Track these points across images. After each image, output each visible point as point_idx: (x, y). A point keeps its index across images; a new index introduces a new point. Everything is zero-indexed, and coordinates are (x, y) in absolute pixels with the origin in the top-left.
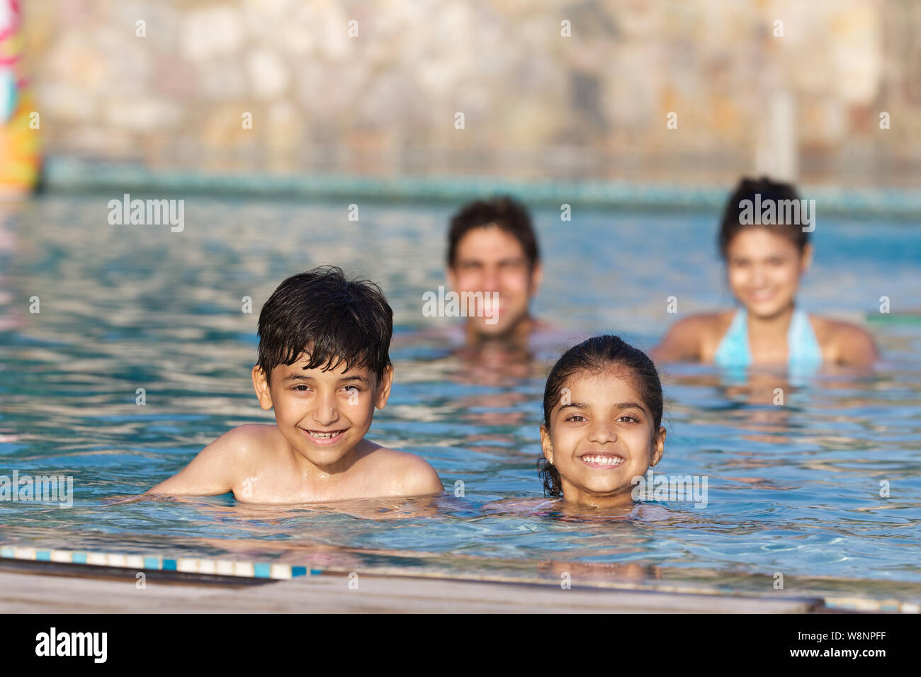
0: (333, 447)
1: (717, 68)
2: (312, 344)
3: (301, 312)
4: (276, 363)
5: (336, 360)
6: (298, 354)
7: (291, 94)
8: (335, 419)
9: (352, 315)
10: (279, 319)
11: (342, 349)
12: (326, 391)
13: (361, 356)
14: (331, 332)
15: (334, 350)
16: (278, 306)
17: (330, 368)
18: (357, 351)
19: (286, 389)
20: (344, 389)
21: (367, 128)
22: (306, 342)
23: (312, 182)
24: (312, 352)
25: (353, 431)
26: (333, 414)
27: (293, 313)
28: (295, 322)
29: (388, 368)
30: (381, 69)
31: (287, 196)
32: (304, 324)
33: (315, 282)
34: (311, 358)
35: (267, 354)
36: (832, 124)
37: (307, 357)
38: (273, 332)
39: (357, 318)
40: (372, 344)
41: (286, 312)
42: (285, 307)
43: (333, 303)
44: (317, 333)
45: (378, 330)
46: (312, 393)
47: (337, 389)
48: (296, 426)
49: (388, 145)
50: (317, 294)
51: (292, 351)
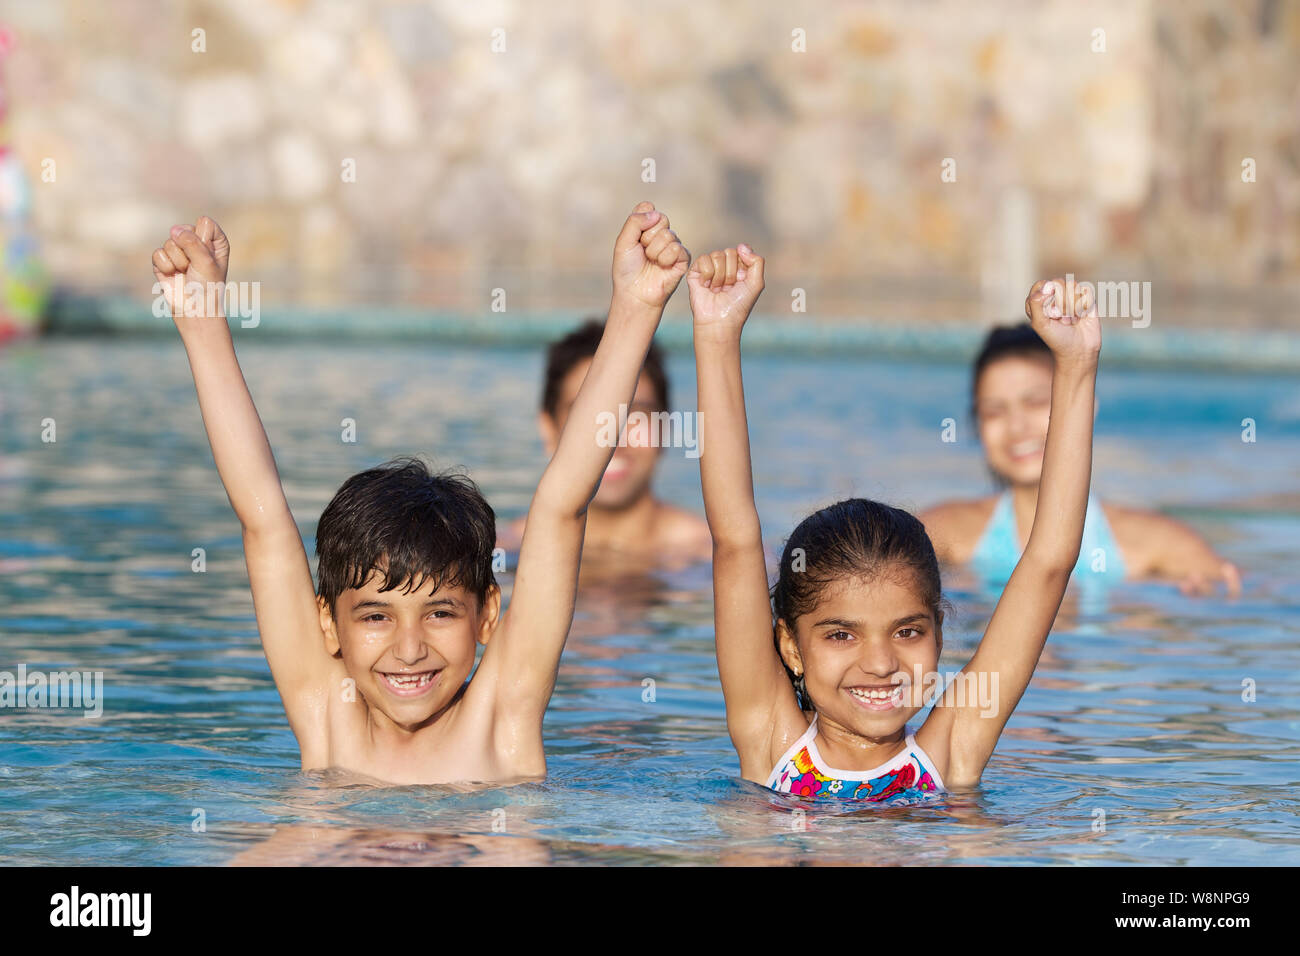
0: (423, 698)
1: (926, 157)
2: (387, 558)
3: (370, 517)
4: (340, 589)
5: (418, 578)
6: (367, 571)
7: (333, 194)
8: (422, 656)
9: (438, 517)
10: (341, 529)
11: (426, 563)
12: (408, 619)
13: (452, 571)
14: (410, 541)
15: (415, 564)
16: (341, 513)
17: (412, 590)
18: (447, 564)
19: (356, 621)
20: (434, 616)
21: (439, 243)
22: (379, 555)
23: (369, 319)
24: (387, 569)
25: (448, 672)
26: (420, 649)
27: (358, 519)
28: (362, 530)
29: (492, 588)
30: (457, 159)
31: (334, 337)
32: (374, 531)
33: (389, 478)
34: (387, 577)
35: (330, 579)
36: (1085, 235)
37: (380, 576)
38: (335, 546)
39: (445, 521)
40: (467, 555)
41: (350, 519)
42: (350, 512)
43: (412, 503)
44: (391, 543)
45: (474, 536)
46: (389, 622)
47: (423, 616)
48: (372, 669)
49: (470, 266)
50: (390, 492)
51: (360, 569)
